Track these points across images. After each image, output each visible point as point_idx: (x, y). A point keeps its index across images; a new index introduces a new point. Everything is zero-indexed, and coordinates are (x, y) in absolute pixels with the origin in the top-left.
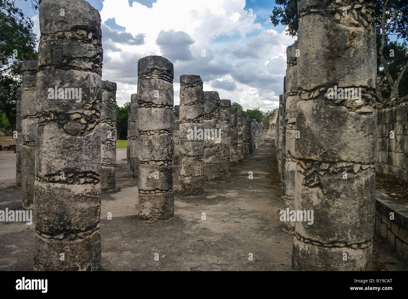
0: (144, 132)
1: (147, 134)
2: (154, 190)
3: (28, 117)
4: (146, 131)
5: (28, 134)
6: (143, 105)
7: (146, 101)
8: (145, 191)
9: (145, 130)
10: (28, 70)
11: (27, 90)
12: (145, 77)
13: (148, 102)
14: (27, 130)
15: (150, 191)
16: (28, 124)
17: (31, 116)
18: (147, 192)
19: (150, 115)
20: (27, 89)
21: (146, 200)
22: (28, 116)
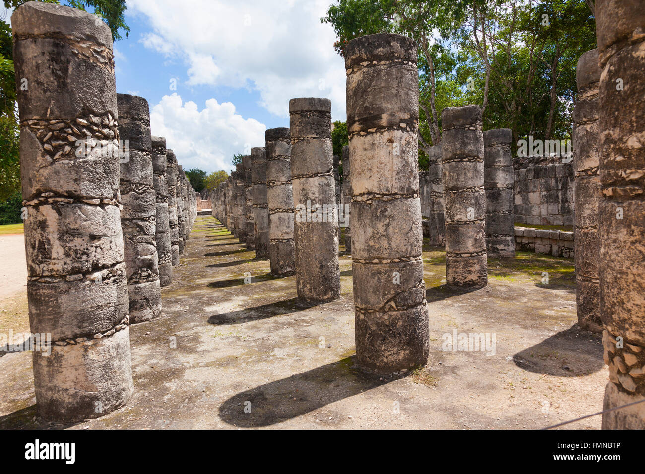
0: (468, 189)
1: (472, 191)
2: (481, 252)
3: (319, 175)
4: (472, 188)
5: (320, 197)
6: (466, 159)
7: (472, 155)
8: (471, 254)
9: (470, 187)
10: (315, 111)
11: (314, 138)
12: (468, 128)
13: (474, 157)
14: (319, 192)
15: (477, 253)
16: (319, 185)
17: (322, 173)
18: (475, 254)
19: (476, 170)
20: (315, 136)
21: (474, 264)
22: (318, 173)
